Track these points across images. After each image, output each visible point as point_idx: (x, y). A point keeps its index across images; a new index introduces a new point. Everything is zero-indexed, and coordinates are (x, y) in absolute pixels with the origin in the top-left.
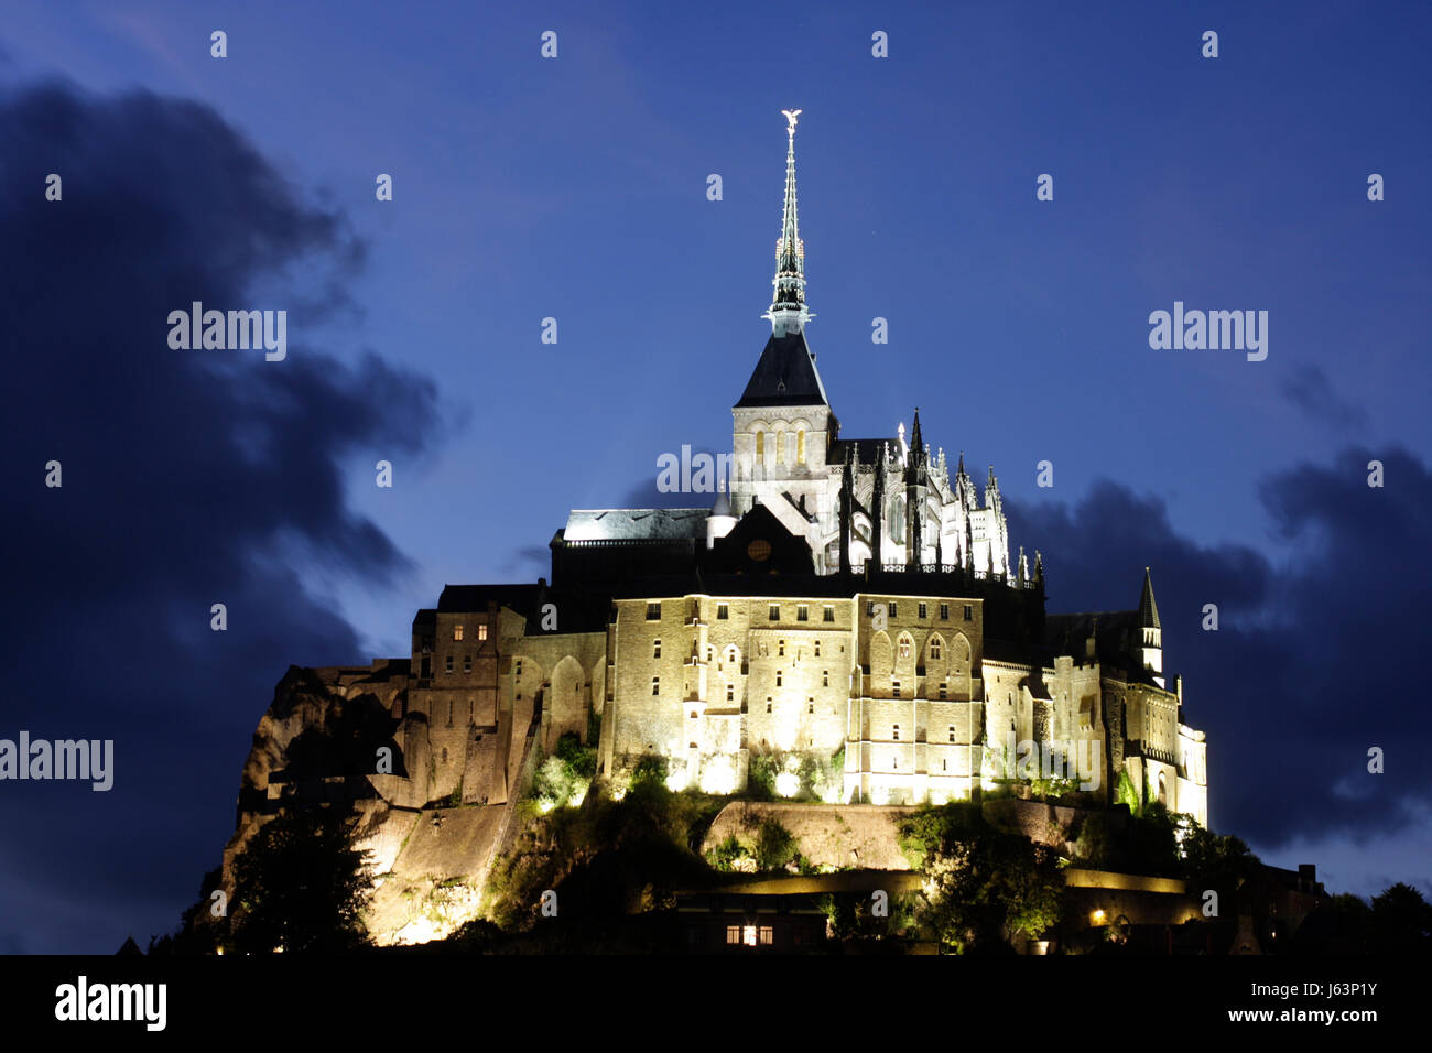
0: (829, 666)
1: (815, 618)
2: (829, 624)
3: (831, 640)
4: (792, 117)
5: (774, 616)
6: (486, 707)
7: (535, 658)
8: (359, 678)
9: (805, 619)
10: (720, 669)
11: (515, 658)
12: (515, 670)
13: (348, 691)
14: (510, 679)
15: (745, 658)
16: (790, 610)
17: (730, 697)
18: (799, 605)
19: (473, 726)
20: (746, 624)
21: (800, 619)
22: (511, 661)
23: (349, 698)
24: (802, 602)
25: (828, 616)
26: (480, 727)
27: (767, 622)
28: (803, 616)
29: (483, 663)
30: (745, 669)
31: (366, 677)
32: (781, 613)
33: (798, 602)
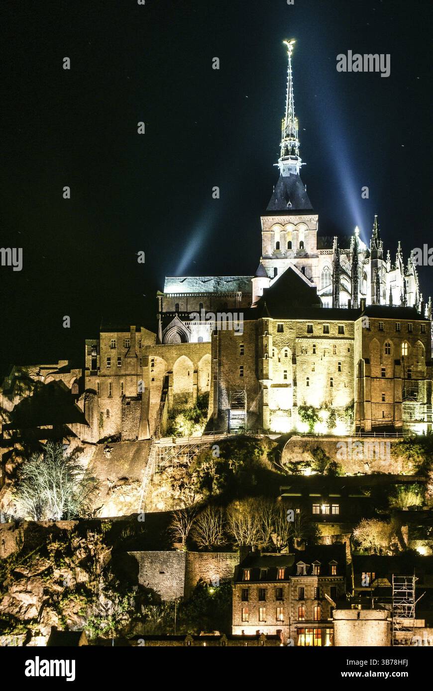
0: (342, 359)
1: (333, 331)
2: (341, 336)
3: (343, 344)
4: (290, 45)
5: (310, 330)
6: (132, 386)
7: (163, 357)
8: (51, 371)
9: (328, 332)
10: (279, 361)
11: (150, 358)
12: (150, 364)
13: (45, 379)
14: (148, 369)
15: (294, 354)
16: (319, 327)
17: (285, 378)
18: (324, 325)
19: (124, 397)
20: (294, 336)
21: (324, 332)
22: (148, 359)
23: (46, 383)
24: (326, 322)
25: (341, 331)
26: (128, 398)
27: (306, 334)
28: (326, 331)
29: (129, 361)
30: (294, 361)
31: (56, 370)
32: (314, 329)
33: (324, 323)
